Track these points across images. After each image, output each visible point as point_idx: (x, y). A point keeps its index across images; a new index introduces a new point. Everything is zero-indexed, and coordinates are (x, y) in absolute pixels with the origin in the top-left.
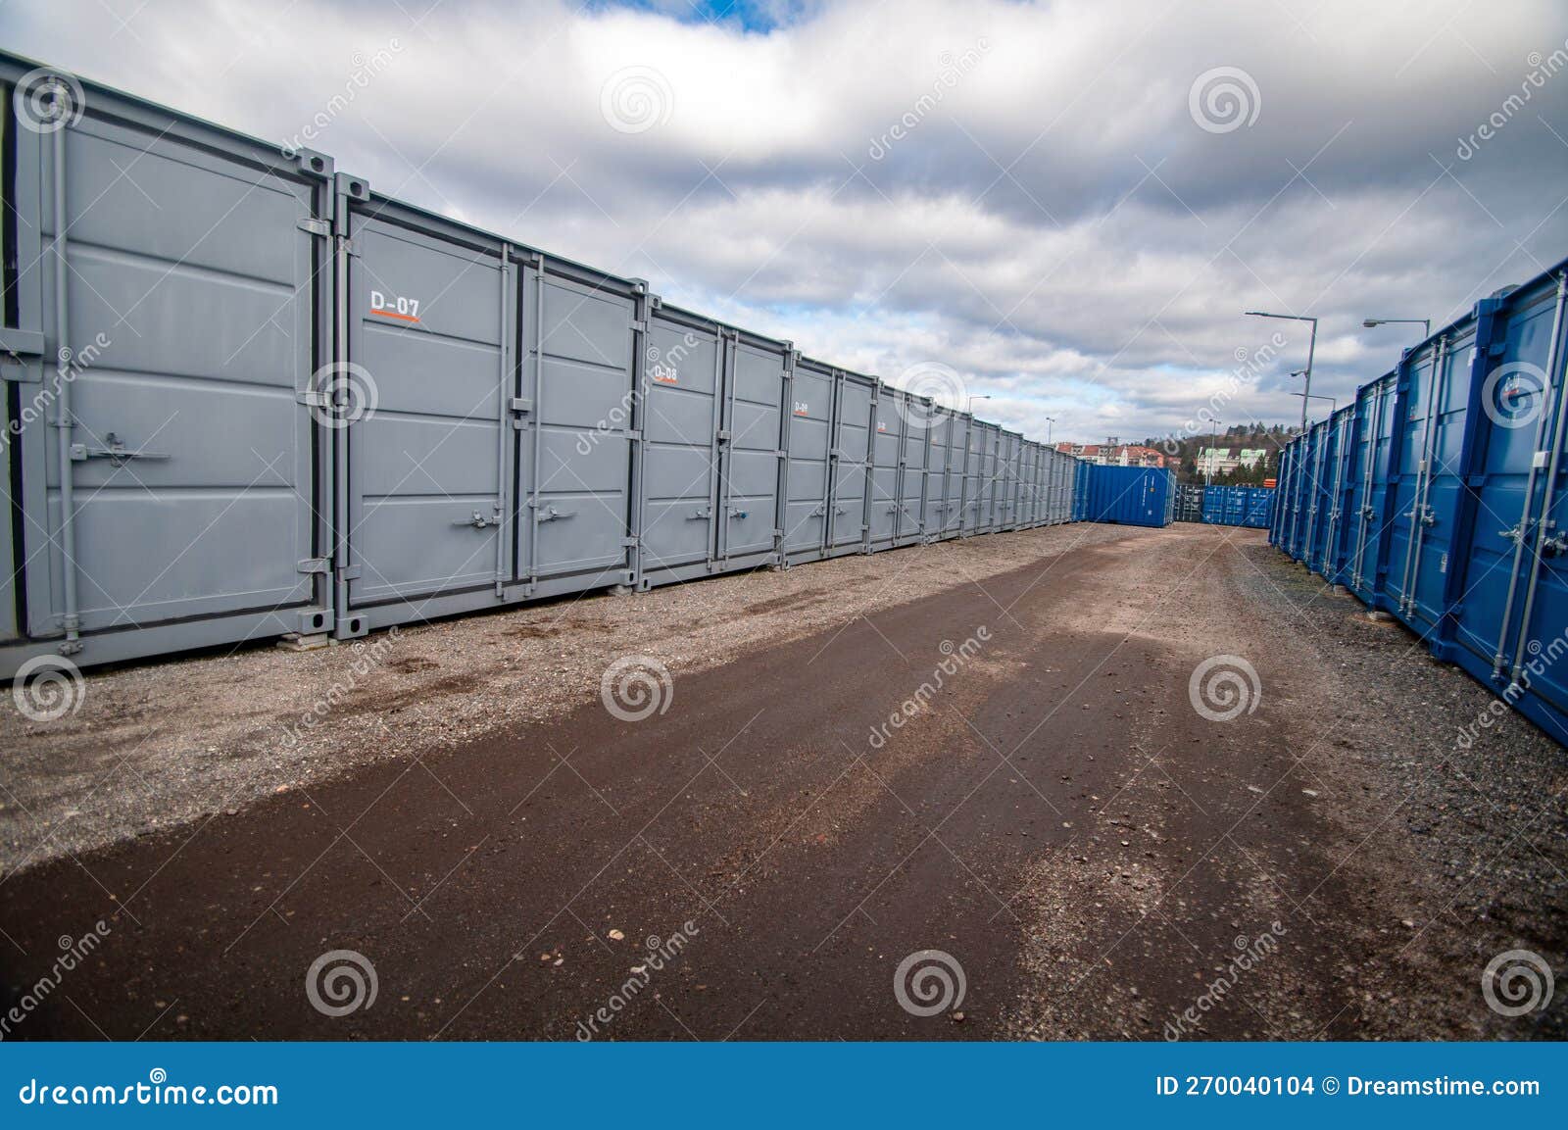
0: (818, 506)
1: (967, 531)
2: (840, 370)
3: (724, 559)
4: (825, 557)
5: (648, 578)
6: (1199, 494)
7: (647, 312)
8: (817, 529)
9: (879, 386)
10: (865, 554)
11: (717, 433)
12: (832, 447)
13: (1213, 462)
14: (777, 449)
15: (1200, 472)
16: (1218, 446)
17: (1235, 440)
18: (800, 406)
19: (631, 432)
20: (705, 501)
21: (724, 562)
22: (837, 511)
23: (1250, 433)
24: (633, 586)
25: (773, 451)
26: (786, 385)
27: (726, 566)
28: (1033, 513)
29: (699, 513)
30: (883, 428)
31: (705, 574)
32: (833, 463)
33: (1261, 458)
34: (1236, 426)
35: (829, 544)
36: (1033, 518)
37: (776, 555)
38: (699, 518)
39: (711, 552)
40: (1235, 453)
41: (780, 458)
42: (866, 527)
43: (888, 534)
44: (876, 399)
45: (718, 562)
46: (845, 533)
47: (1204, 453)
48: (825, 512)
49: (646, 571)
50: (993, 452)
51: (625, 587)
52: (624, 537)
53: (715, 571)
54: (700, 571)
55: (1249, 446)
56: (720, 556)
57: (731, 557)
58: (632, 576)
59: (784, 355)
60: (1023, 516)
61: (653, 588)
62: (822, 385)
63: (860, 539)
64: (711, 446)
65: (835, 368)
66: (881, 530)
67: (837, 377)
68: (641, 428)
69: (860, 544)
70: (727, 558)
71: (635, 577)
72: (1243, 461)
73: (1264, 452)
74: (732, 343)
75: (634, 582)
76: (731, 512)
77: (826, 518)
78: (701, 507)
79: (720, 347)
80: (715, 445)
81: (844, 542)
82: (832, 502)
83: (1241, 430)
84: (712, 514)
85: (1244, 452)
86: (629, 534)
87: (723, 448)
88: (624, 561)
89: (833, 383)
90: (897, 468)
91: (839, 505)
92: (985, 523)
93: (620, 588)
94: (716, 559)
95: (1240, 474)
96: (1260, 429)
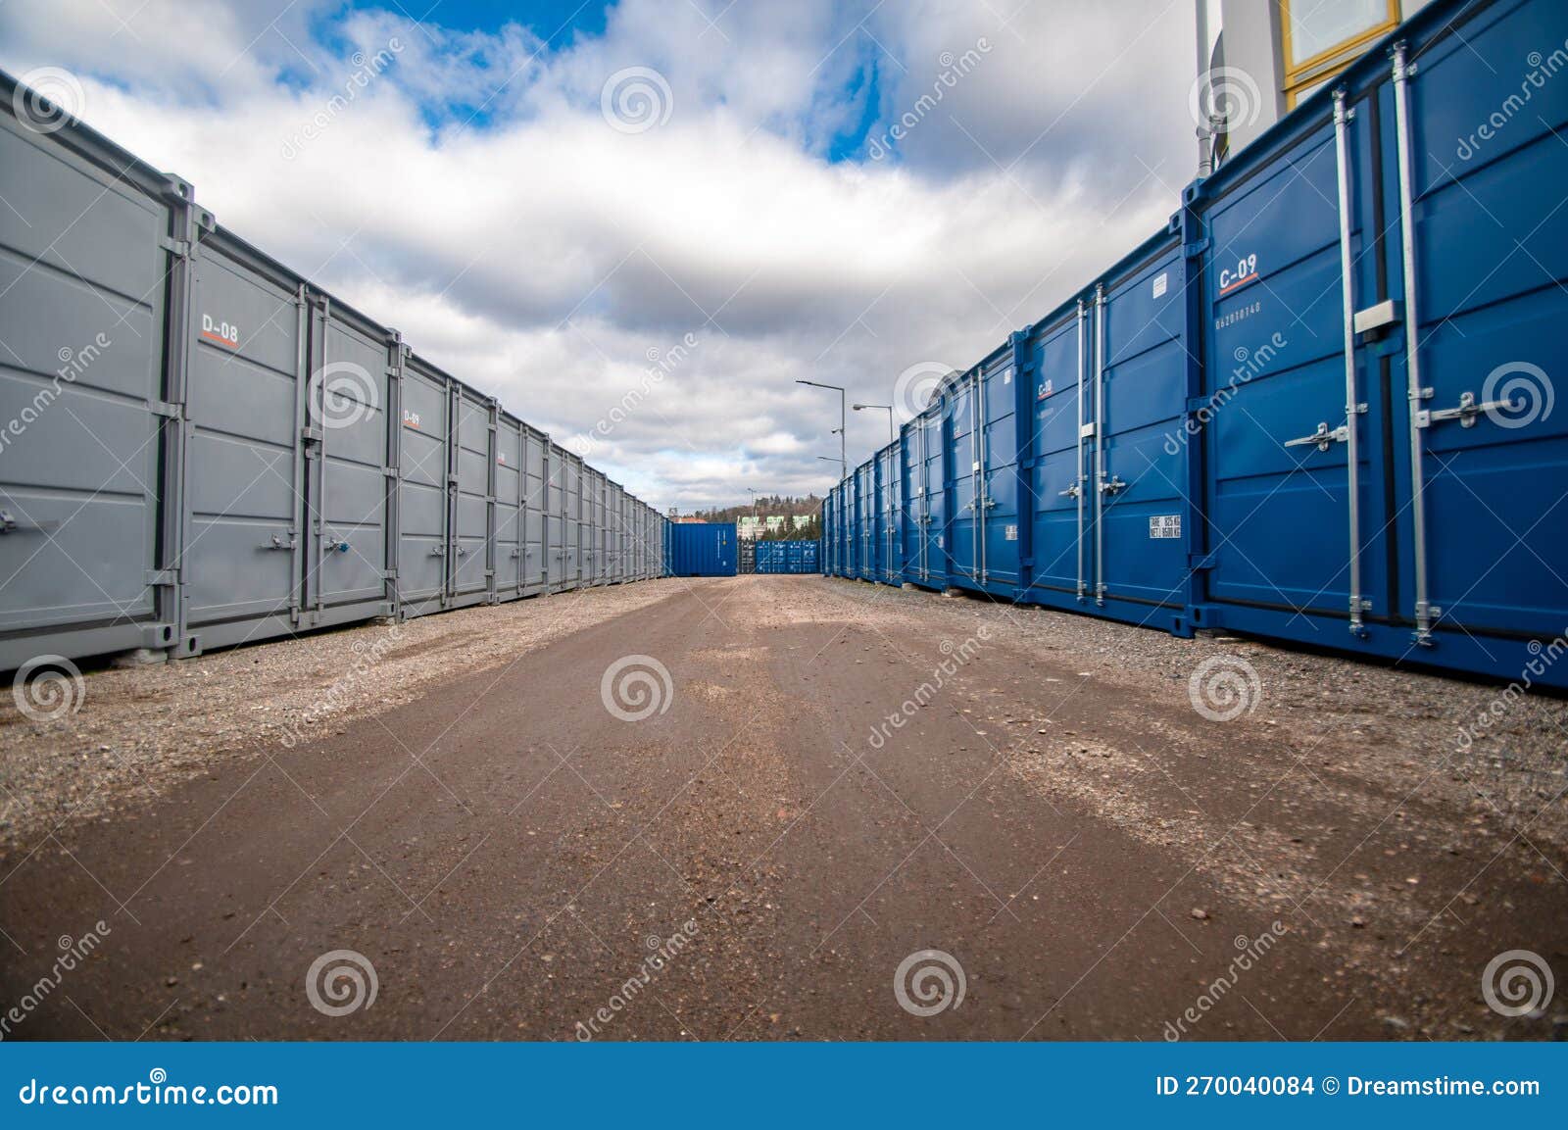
0: (434, 544)
1: (552, 585)
2: (455, 381)
3: (316, 608)
4: (447, 608)
5: (194, 636)
6: (752, 548)
7: (192, 233)
8: (435, 570)
9: (498, 410)
10: (490, 604)
11: (303, 431)
12: (450, 472)
13: (747, 529)
14: (383, 466)
15: (740, 537)
16: (750, 515)
17: (763, 509)
18: (410, 415)
19: (162, 404)
20: (284, 526)
21: (316, 613)
22: (458, 551)
23: (771, 504)
24: (167, 649)
25: (379, 467)
26: (392, 384)
27: (321, 617)
28: (635, 566)
29: (277, 540)
30: (503, 459)
31: (289, 630)
32: (451, 491)
33: (782, 523)
34: (760, 499)
35: (450, 591)
36: (635, 571)
37: (389, 604)
38: (276, 548)
39: (297, 597)
40: (763, 521)
41: (388, 478)
42: (490, 573)
43: (512, 583)
44: (495, 423)
45: (309, 613)
46: (468, 577)
47: (741, 521)
48: (445, 550)
49: (191, 626)
50: (601, 502)
51: (154, 650)
52: (150, 569)
53: (304, 626)
54: (282, 625)
55: (771, 514)
56: (310, 603)
57: (327, 606)
58: (167, 633)
59: (389, 347)
60: (628, 570)
61: (207, 652)
62: (433, 393)
63: (485, 586)
64: (293, 448)
65: (450, 377)
66: (505, 578)
67: (452, 390)
68: (182, 400)
69: (485, 593)
70: (321, 607)
71: (174, 633)
72: (770, 527)
73: (782, 518)
74: (321, 313)
75: (173, 641)
76: (325, 543)
77: (446, 558)
78: (279, 533)
79: (303, 312)
80: (299, 447)
81: (467, 589)
82: (452, 540)
83: (764, 502)
84: (297, 542)
85: (769, 518)
86: (158, 564)
87: (311, 453)
88: (150, 609)
89: (448, 396)
90: (518, 507)
91: (462, 544)
92: (572, 575)
93: (144, 655)
94: (304, 607)
95: (768, 535)
96: (777, 500)
